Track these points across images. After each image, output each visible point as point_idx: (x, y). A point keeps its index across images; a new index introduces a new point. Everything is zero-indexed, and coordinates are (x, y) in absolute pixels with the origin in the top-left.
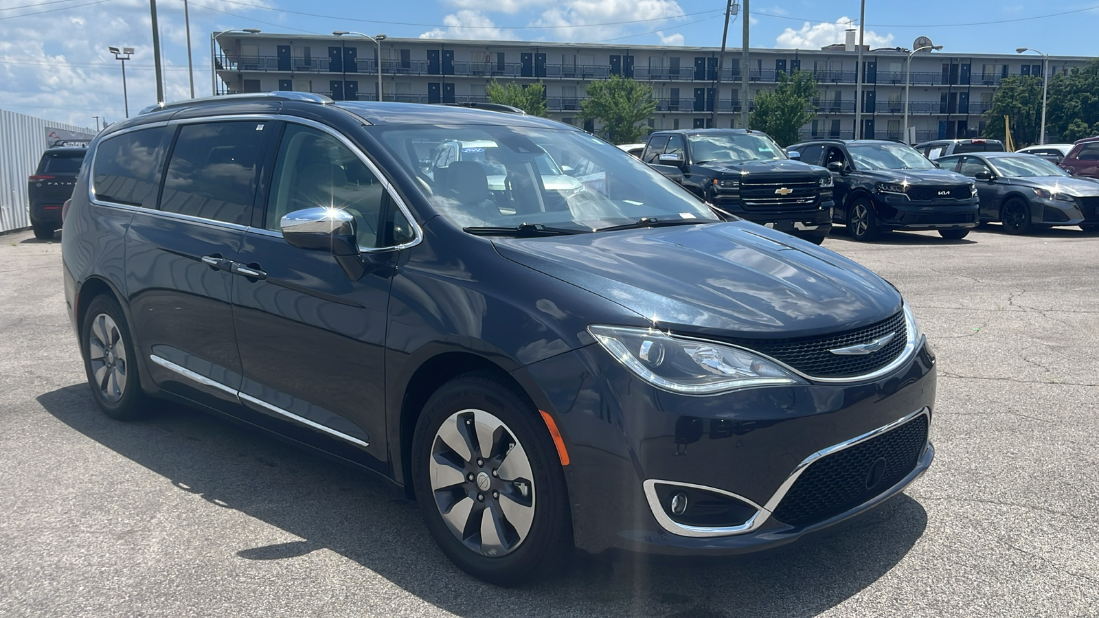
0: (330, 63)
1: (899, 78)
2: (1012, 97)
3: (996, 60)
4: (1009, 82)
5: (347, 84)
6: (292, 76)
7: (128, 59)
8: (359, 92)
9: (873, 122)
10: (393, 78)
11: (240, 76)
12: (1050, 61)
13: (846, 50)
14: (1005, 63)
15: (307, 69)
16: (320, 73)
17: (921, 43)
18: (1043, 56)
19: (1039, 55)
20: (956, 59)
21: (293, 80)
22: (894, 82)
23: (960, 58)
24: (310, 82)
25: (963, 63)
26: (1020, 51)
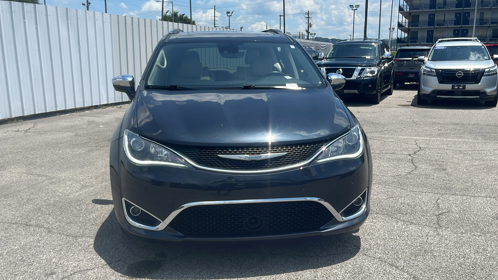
0: (456, 4)
5: (465, 13)
6: (436, 12)
7: (357, 9)
8: (470, 17)
10: (490, 9)
11: (410, 13)
15: (444, 8)
16: (450, 9)
21: (436, 14)
24: (445, 14)
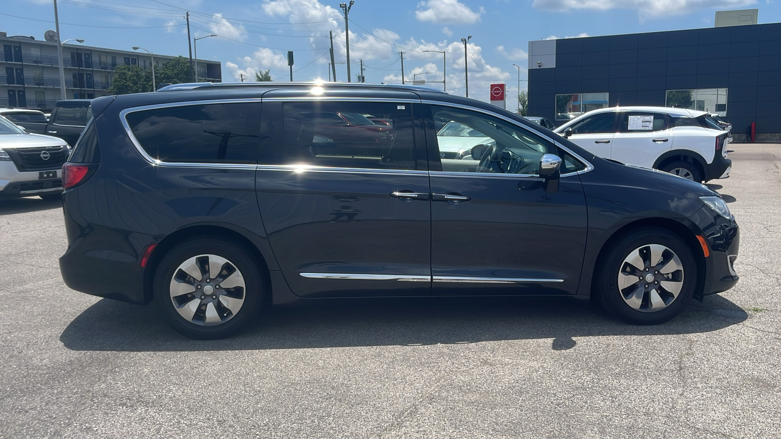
1: (40, 60)
2: (125, 79)
3: (107, 53)
4: (122, 69)
9: (24, 92)
12: (154, 58)
13: (7, 36)
14: (114, 54)
17: (50, 35)
18: (150, 54)
19: (147, 53)
20: (80, 49)
22: (36, 62)
23: (83, 49)
25: (85, 52)
26: (135, 48)
